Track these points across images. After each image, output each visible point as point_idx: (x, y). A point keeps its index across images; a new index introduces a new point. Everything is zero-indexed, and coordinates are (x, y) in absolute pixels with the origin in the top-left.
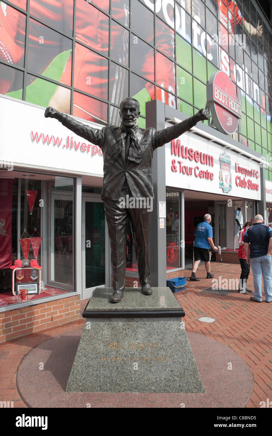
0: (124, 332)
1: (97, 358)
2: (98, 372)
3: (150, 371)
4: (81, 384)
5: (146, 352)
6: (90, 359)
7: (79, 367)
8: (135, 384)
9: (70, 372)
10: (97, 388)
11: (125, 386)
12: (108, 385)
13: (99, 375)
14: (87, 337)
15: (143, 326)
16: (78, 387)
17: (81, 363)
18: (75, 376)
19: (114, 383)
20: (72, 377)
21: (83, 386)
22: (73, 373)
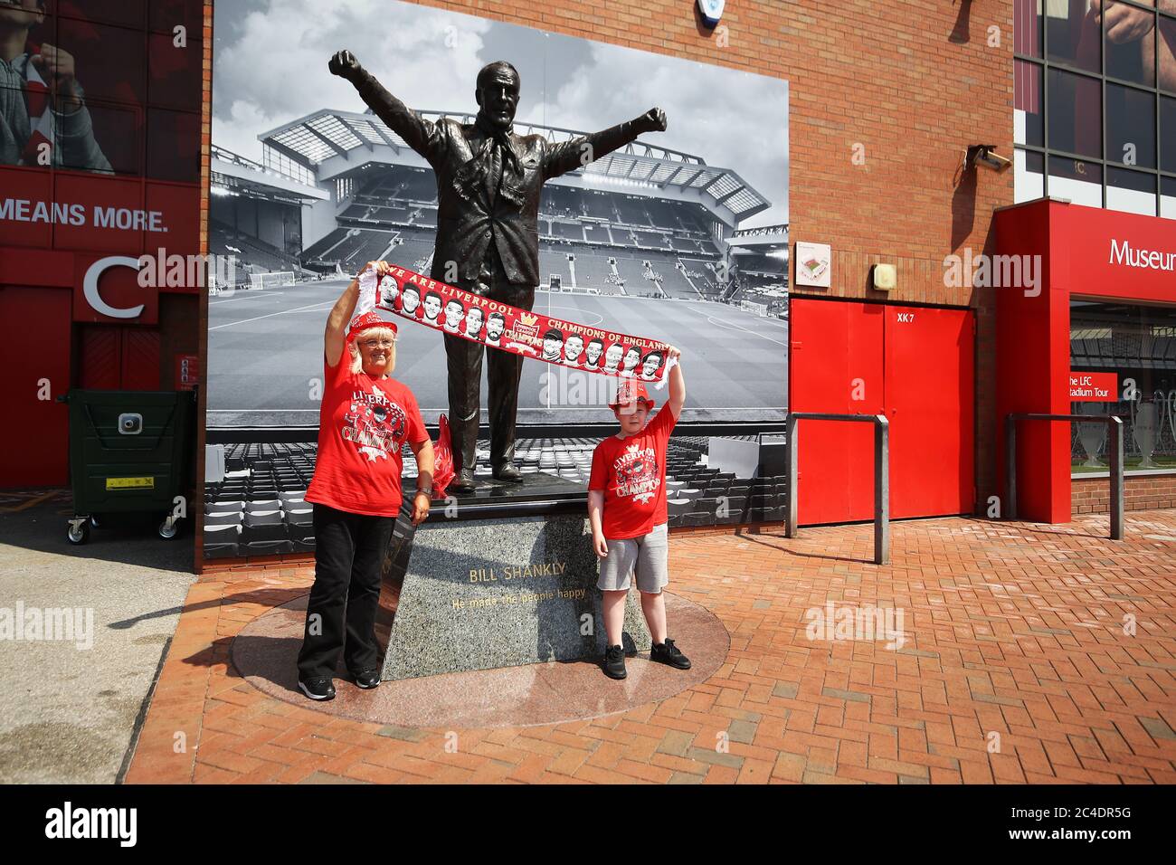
0: (497, 546)
1: (446, 603)
2: (448, 633)
3: (552, 618)
4: (414, 662)
5: (541, 582)
6: (431, 607)
7: (409, 626)
8: (526, 649)
9: (389, 639)
10: (448, 664)
11: (506, 655)
12: (472, 656)
13: (451, 638)
14: (422, 563)
15: (533, 533)
16: (408, 668)
17: (412, 620)
18: (400, 647)
19: (484, 650)
20: (394, 650)
21: (419, 665)
22: (396, 640)
